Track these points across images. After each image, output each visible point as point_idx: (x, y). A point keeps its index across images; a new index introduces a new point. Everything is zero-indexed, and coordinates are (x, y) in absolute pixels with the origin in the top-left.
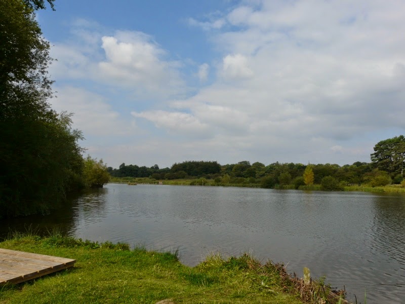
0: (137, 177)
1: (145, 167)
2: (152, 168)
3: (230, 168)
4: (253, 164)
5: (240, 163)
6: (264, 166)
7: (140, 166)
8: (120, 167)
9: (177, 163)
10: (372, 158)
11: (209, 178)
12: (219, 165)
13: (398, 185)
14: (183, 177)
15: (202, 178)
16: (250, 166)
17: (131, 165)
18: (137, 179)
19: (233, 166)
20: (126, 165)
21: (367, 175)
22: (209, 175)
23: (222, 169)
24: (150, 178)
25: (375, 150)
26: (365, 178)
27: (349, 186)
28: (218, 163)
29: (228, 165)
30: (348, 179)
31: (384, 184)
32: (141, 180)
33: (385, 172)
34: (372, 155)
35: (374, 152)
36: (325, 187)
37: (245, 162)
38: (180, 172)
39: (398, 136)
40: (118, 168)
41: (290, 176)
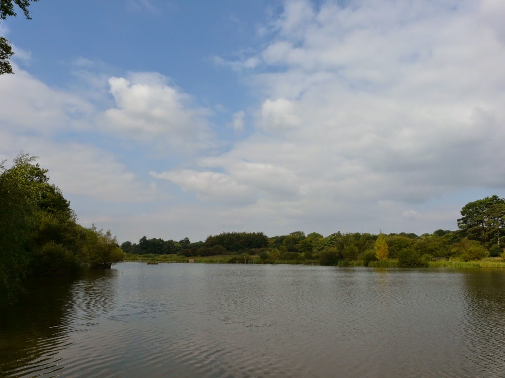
0: (161, 253)
1: (172, 241)
2: (181, 242)
3: (279, 241)
4: (309, 236)
5: (293, 234)
6: (322, 237)
7: (165, 240)
8: (140, 241)
9: (213, 236)
10: (459, 224)
11: (253, 253)
12: (266, 237)
13: (496, 258)
14: (220, 253)
15: (244, 254)
16: (304, 238)
17: (154, 239)
18: (161, 256)
19: (283, 238)
20: (147, 239)
21: (455, 246)
22: (253, 250)
23: (269, 241)
24: (179, 255)
25: (463, 214)
26: (453, 250)
27: (435, 260)
28: (264, 234)
29: (276, 237)
30: (431, 251)
31: (478, 257)
32: (166, 257)
33: (477, 242)
34: (458, 220)
35: (461, 217)
36: (404, 262)
37: (298, 233)
38: (216, 246)
39: (490, 196)
40: (138, 243)
41: (356, 249)
